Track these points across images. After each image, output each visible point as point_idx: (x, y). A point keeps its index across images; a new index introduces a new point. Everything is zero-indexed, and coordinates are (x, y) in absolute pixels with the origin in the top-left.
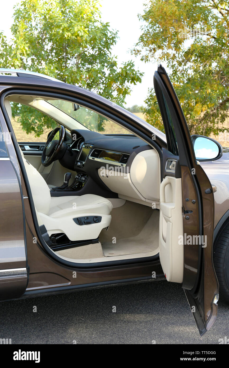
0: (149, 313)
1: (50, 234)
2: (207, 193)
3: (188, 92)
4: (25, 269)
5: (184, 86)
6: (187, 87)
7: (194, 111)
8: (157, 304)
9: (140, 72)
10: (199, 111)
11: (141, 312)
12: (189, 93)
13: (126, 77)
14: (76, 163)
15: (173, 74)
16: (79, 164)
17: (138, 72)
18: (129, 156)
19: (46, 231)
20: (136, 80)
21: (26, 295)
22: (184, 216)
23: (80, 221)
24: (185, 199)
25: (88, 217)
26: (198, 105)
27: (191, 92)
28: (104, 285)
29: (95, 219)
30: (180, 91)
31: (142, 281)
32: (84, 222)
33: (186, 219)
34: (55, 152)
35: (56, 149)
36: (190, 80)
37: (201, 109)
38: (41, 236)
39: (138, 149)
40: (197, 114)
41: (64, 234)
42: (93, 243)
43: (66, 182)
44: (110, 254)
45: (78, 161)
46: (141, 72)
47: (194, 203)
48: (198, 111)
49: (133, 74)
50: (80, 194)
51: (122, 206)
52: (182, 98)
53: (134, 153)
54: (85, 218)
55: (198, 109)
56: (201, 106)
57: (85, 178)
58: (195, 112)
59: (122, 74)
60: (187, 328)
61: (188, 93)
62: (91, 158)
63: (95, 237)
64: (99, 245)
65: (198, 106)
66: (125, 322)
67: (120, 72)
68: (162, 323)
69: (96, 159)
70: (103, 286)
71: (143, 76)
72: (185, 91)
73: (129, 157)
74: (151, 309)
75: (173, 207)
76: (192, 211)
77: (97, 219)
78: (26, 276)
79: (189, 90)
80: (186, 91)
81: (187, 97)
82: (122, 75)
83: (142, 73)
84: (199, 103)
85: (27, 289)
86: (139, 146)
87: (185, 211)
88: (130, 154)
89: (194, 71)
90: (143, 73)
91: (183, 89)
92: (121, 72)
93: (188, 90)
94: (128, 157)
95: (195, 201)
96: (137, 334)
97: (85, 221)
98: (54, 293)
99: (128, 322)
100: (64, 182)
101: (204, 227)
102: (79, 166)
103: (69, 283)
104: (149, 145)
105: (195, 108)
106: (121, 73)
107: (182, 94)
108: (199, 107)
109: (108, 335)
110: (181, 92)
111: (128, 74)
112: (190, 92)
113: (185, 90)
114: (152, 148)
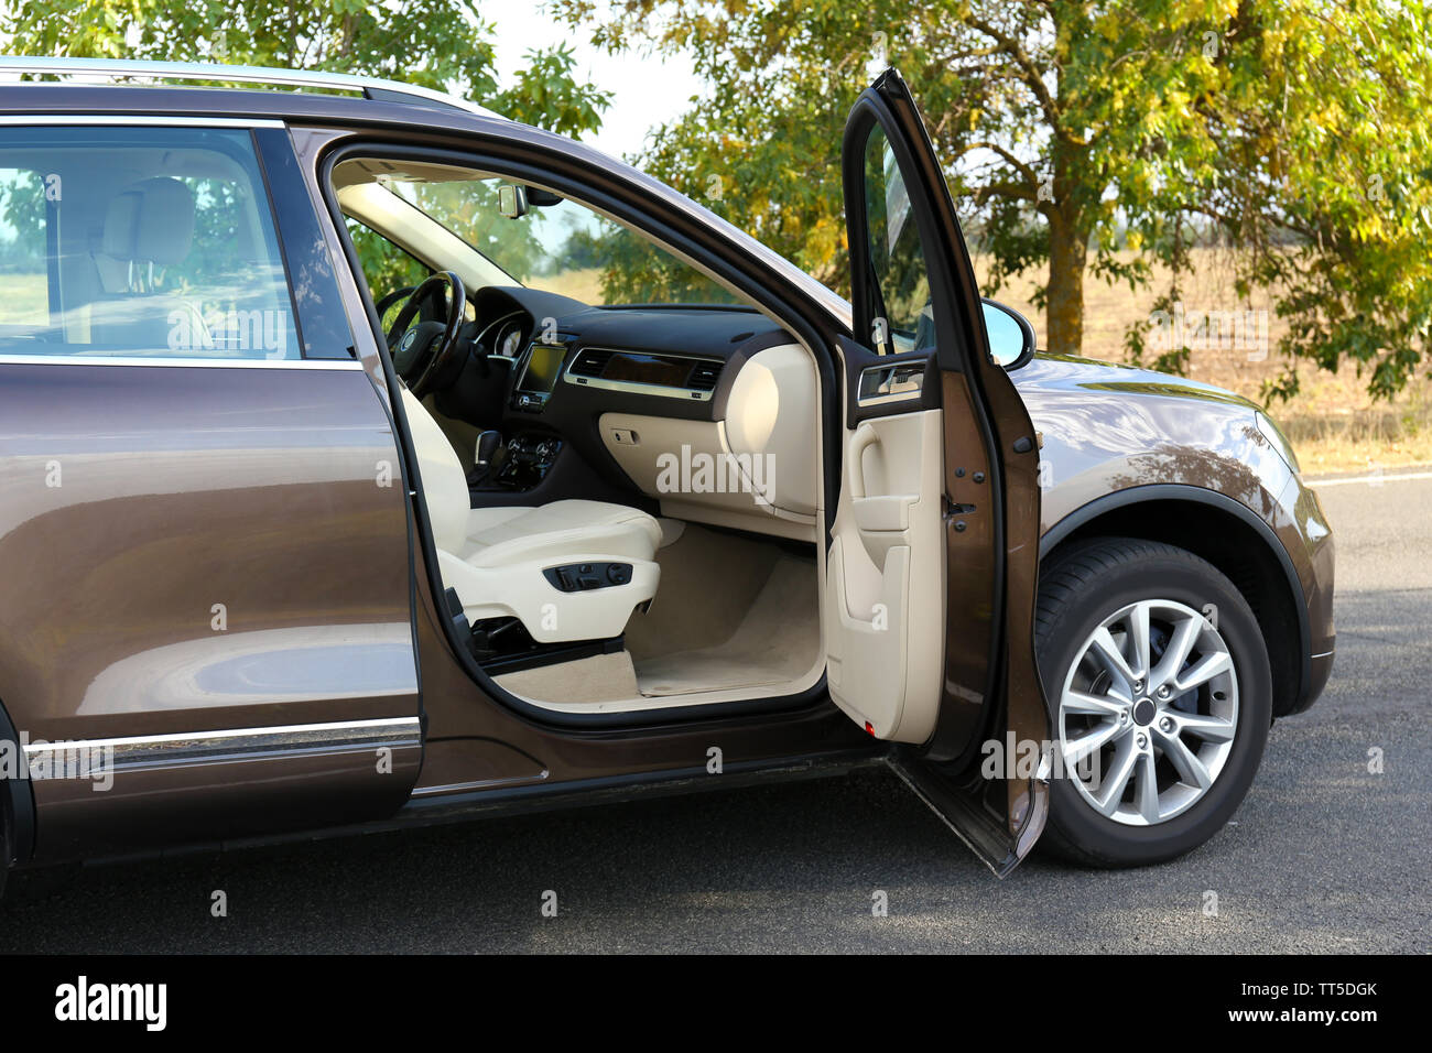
0: (780, 887)
1: (472, 617)
2: (1019, 450)
3: (783, 173)
4: (415, 720)
5: (767, 151)
6: (779, 151)
7: (808, 245)
8: (799, 865)
9: (596, 92)
10: (829, 245)
11: (752, 886)
12: (787, 176)
13: (540, 108)
14: (510, 399)
15: (718, 99)
16: (526, 400)
17: (590, 90)
18: (722, 365)
19: (458, 609)
20: (581, 121)
21: (409, 810)
22: (951, 522)
23: (566, 579)
24: (951, 471)
25: (589, 567)
26: (825, 224)
27: (797, 171)
28: (652, 782)
29: (612, 573)
30: (752, 169)
31: (768, 774)
32: (578, 580)
33: (956, 529)
34: (431, 364)
35: (437, 357)
36: (784, 127)
37: (837, 239)
38: (452, 622)
39: (750, 344)
40: (821, 257)
41: (516, 619)
42: (605, 653)
43: (483, 462)
44: (656, 689)
45: (519, 393)
46: (600, 90)
47: (978, 481)
48: (825, 246)
49: (569, 99)
50: (537, 502)
51: (677, 541)
52: (760, 196)
53: (738, 354)
54: (580, 568)
55: (826, 238)
56: (836, 228)
57: (550, 448)
58: (813, 252)
59: (526, 95)
60: (914, 919)
61: (782, 177)
62: (571, 379)
63: (614, 630)
64: (624, 658)
65: (823, 227)
66: (708, 911)
67: (515, 89)
68: (830, 909)
69: (593, 382)
70: (649, 786)
71: (608, 108)
72: (771, 170)
73: (720, 369)
74: (782, 878)
75: (916, 497)
76: (972, 506)
77: (617, 574)
78: (416, 743)
79: (788, 165)
80: (776, 167)
81: (780, 190)
82: (524, 99)
83: (604, 95)
84: (829, 216)
85: (416, 791)
86: (752, 334)
87: (949, 505)
88: (723, 359)
89: (798, 90)
90: (610, 95)
91: (763, 159)
92: (519, 90)
93: (784, 165)
94: (717, 369)
95: (981, 475)
96: (761, 940)
97: (582, 579)
98: (496, 807)
99: (721, 912)
100: (477, 462)
101: (1010, 551)
102: (527, 409)
103: (545, 774)
104: (784, 332)
105: (813, 235)
106: (523, 91)
107: (760, 180)
108: (828, 233)
109: (666, 944)
110: (758, 172)
111: (548, 97)
112: (793, 174)
113: (771, 164)
114: (793, 341)
